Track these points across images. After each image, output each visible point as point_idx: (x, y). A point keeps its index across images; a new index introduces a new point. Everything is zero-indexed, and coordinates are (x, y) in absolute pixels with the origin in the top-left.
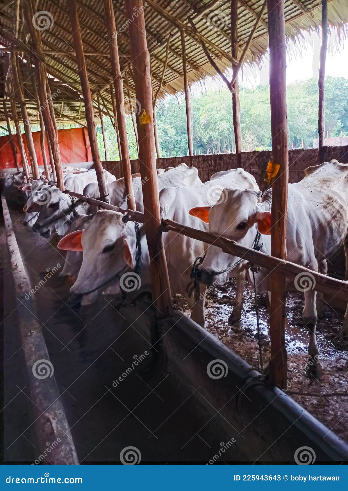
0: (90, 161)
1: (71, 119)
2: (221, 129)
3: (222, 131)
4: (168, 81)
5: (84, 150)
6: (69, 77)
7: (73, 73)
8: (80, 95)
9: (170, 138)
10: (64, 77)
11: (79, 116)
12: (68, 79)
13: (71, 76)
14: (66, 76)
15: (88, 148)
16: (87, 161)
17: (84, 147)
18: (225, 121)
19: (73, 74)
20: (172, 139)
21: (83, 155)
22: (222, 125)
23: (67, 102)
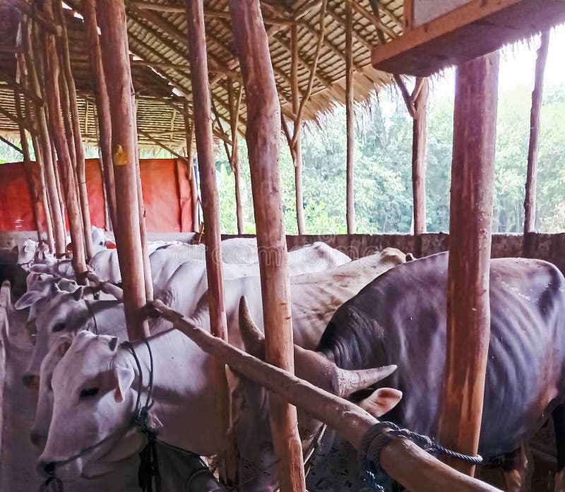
0: (187, 232)
1: (151, 139)
2: (504, 188)
3: (507, 194)
4: (337, 76)
5: (176, 207)
6: (149, 47)
7: (156, 40)
8: (172, 87)
9: (391, 198)
10: (140, 46)
11: (171, 134)
12: (148, 51)
13: (153, 47)
14: (144, 44)
15: (184, 203)
16: (181, 231)
17: (175, 200)
18: (514, 170)
19: (156, 43)
20: (394, 202)
21: (173, 218)
22: (508, 179)
23: (145, 102)
